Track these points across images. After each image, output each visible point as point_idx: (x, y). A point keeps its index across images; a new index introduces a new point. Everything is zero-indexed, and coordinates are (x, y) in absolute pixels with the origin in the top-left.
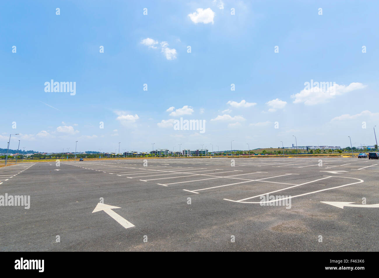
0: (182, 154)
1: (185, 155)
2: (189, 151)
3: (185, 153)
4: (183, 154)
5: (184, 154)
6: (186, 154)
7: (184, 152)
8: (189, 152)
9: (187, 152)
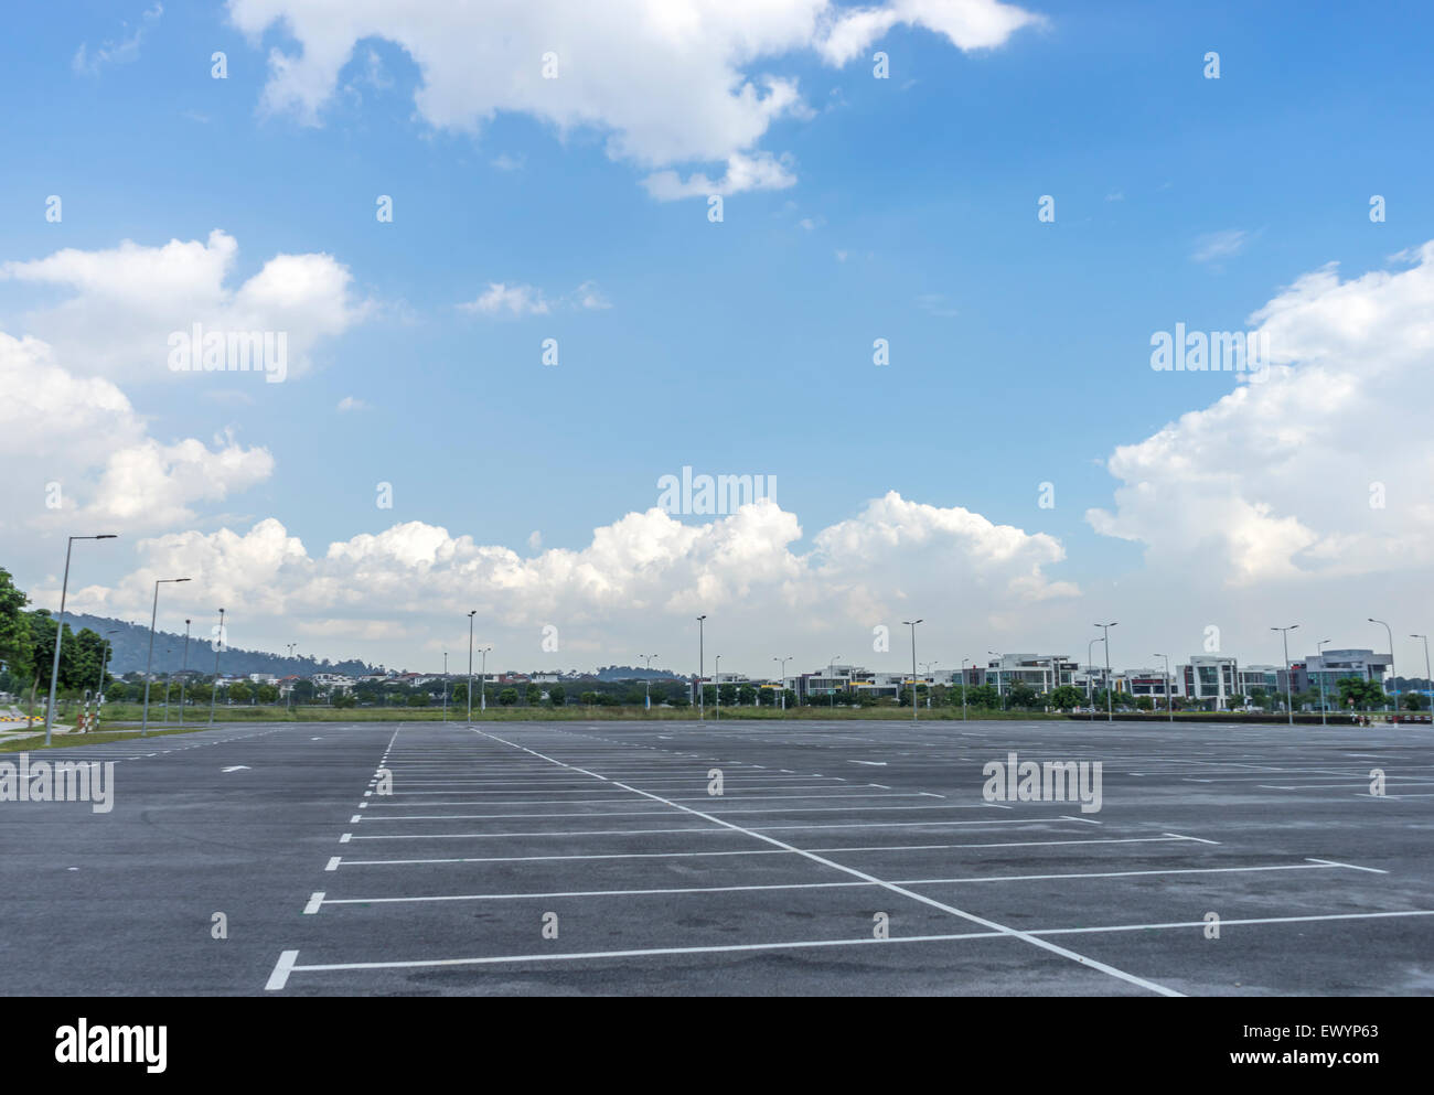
0: (1175, 689)
1: (1198, 695)
2: (1226, 668)
3: (1198, 684)
4: (1182, 692)
5: (1190, 690)
6: (1206, 690)
7: (1189, 678)
8: (1227, 679)
9: (1215, 679)
